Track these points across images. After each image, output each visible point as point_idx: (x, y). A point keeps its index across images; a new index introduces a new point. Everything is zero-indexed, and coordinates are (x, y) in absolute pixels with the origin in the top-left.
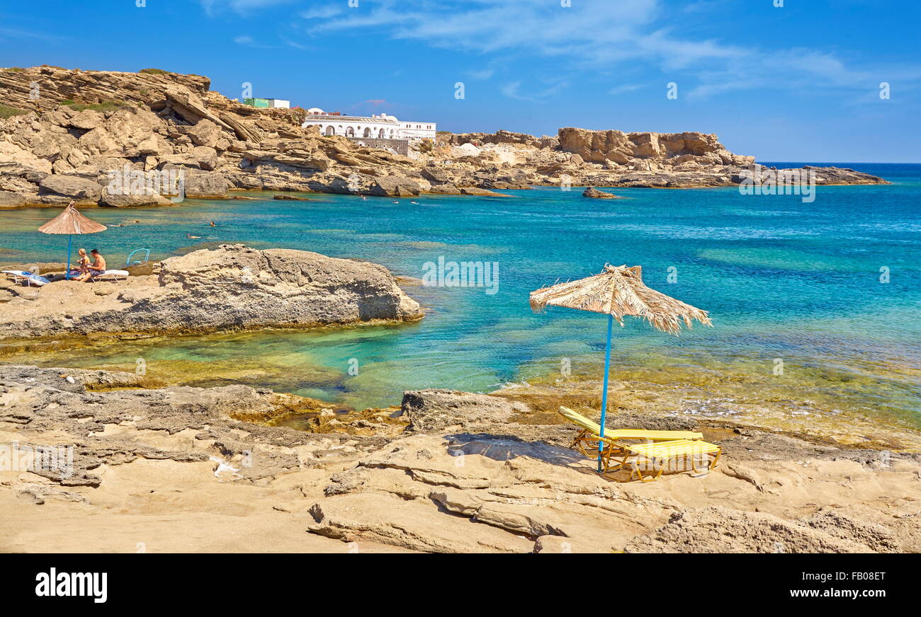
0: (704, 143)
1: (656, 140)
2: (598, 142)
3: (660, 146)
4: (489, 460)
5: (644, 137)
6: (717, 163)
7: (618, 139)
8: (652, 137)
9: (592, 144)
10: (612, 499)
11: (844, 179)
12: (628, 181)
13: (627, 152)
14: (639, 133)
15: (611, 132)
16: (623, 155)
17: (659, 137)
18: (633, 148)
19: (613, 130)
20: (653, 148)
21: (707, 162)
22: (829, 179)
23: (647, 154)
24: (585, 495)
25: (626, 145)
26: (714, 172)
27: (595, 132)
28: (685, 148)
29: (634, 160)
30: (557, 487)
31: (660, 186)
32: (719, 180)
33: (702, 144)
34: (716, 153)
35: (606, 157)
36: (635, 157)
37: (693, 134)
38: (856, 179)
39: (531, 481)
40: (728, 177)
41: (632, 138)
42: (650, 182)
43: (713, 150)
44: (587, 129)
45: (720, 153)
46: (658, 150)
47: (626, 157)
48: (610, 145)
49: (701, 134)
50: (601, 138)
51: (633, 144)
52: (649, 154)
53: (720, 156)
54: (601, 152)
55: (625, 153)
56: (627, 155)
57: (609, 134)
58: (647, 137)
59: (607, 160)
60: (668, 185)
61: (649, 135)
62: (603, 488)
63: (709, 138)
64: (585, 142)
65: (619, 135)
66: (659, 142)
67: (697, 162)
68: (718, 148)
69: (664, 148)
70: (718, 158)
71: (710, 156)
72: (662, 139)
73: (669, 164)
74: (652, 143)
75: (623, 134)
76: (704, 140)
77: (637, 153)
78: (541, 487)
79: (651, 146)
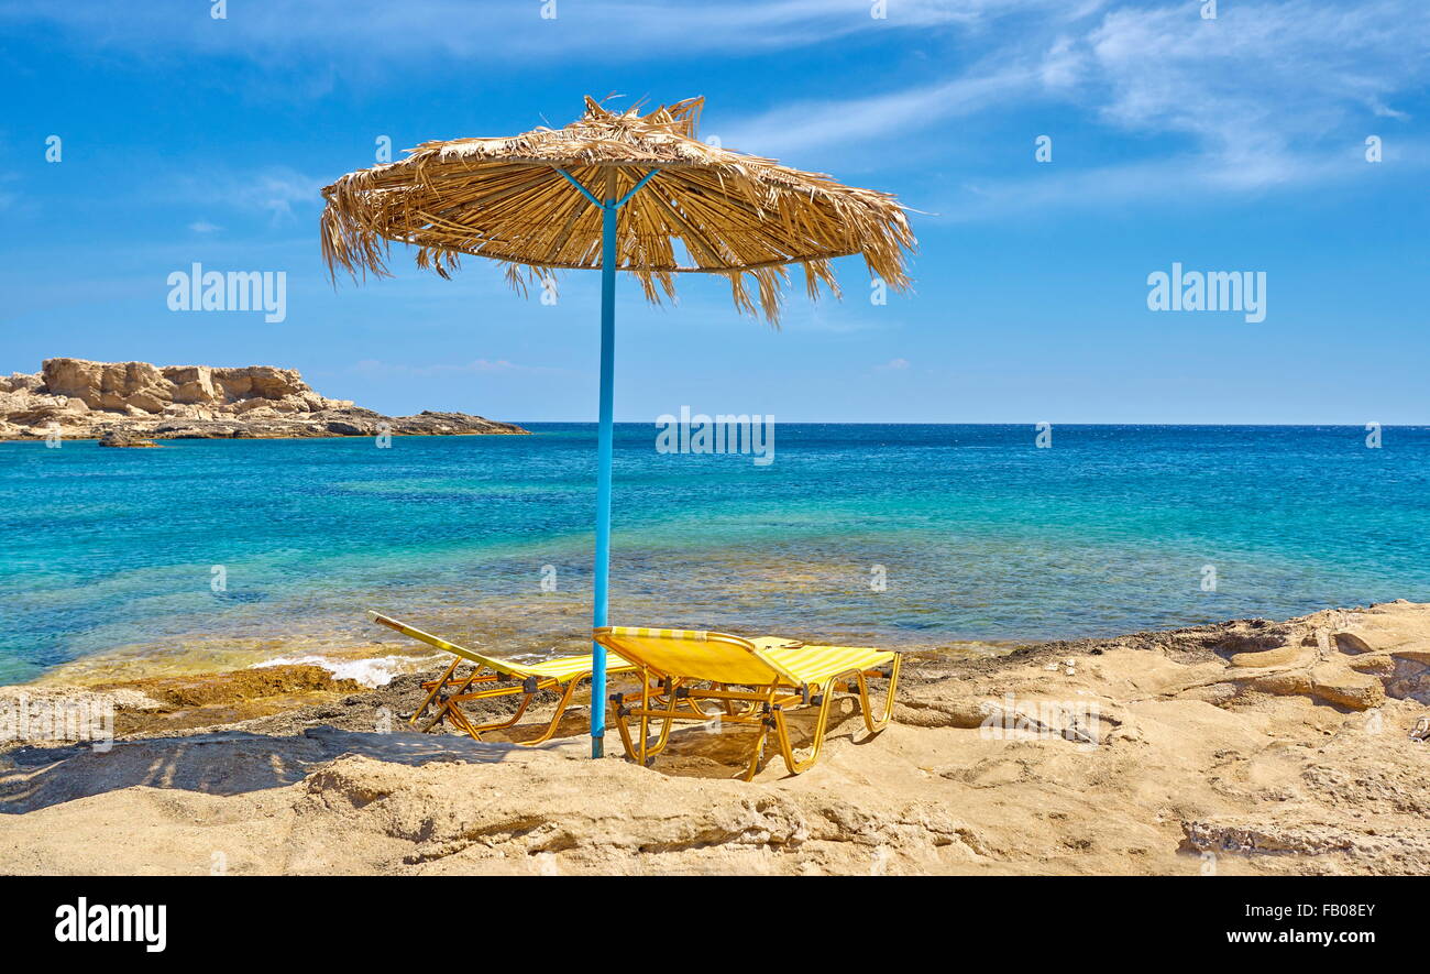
0: (281, 382)
1: (208, 377)
2: (112, 380)
3: (214, 386)
4: (201, 800)
5: (186, 374)
6: (302, 410)
7: (146, 376)
8: (201, 373)
9: (102, 382)
10: (792, 843)
11: (475, 428)
12: (170, 429)
13: (163, 395)
14: (179, 368)
15: (133, 365)
16: (155, 399)
17: (212, 373)
18: (171, 390)
19: (136, 362)
20: (204, 389)
21: (288, 409)
22: (456, 428)
23: (194, 397)
24: (707, 850)
25: (159, 385)
26: (303, 419)
27: (106, 364)
28: (252, 389)
29: (173, 407)
30: (604, 838)
31: (224, 435)
32: (310, 428)
33: (278, 384)
34: (299, 396)
35: (126, 402)
36: (175, 402)
37: (264, 369)
38: (489, 427)
39: (491, 831)
40: (322, 425)
41: (168, 374)
42: (207, 431)
43: (294, 391)
44: (91, 362)
45: (306, 396)
46: (211, 392)
47: (160, 403)
48: (133, 384)
49: (276, 370)
50: (117, 374)
51: (170, 383)
52: (197, 397)
53: (306, 400)
54: (117, 394)
55: (157, 396)
56: (162, 398)
57: (131, 368)
58: (193, 373)
59: (128, 406)
60: (236, 434)
61: (196, 369)
62: (761, 807)
63: (288, 375)
64: (89, 381)
65: (147, 370)
66: (212, 380)
67: (273, 408)
68: (302, 389)
69: (221, 388)
70: (303, 403)
71: (291, 399)
72: (217, 377)
73: (230, 412)
74: (201, 381)
75: (154, 368)
76: (281, 377)
77: (178, 397)
78: (533, 852)
79: (199, 385)
